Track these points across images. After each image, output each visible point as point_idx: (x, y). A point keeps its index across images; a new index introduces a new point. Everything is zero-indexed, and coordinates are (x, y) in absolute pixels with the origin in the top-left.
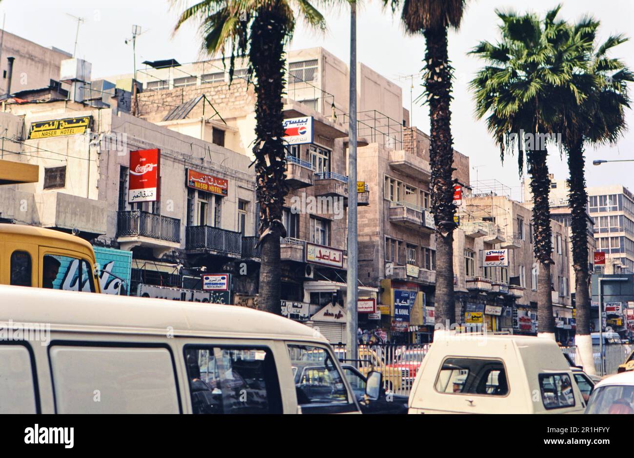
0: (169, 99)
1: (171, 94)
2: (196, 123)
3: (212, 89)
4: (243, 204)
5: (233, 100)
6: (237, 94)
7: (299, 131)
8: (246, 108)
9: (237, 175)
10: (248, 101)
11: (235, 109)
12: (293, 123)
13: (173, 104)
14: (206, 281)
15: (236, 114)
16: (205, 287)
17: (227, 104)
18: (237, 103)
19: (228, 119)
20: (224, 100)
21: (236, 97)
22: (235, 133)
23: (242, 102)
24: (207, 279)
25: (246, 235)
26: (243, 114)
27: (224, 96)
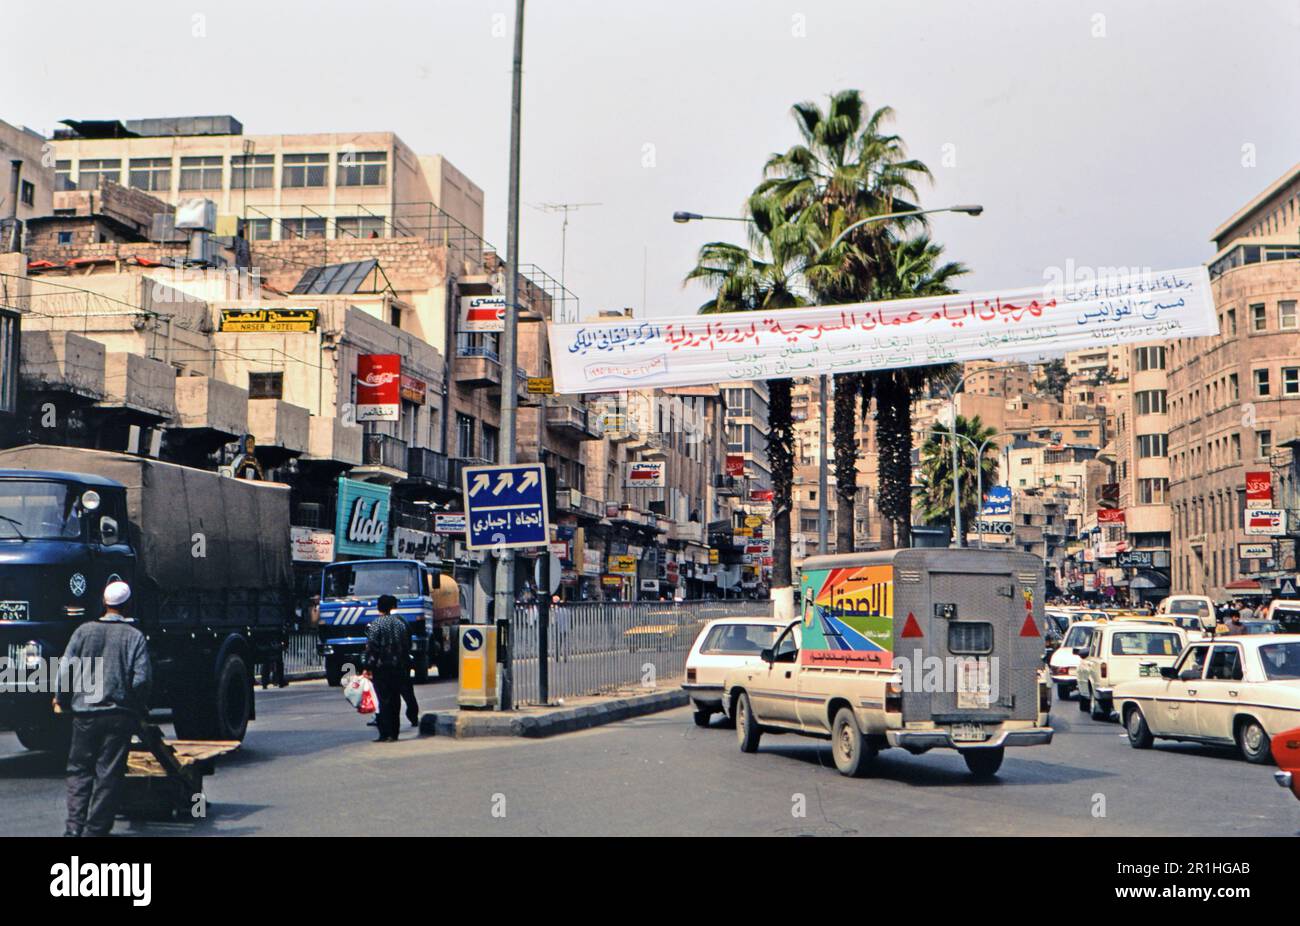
0: (303, 254)
1: (307, 247)
2: (377, 301)
3: (374, 247)
4: (433, 410)
5: (406, 265)
6: (413, 258)
7: (498, 315)
8: (428, 279)
9: (429, 375)
10: (430, 270)
11: (410, 278)
12: (489, 302)
13: (310, 261)
14: (438, 522)
15: (412, 286)
16: (438, 529)
17: (397, 271)
18: (413, 270)
19: (401, 292)
20: (392, 265)
21: (411, 262)
22: (411, 312)
23: (420, 270)
24: (440, 518)
25: (451, 456)
26: (424, 287)
27: (392, 259)
